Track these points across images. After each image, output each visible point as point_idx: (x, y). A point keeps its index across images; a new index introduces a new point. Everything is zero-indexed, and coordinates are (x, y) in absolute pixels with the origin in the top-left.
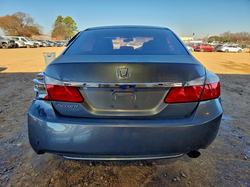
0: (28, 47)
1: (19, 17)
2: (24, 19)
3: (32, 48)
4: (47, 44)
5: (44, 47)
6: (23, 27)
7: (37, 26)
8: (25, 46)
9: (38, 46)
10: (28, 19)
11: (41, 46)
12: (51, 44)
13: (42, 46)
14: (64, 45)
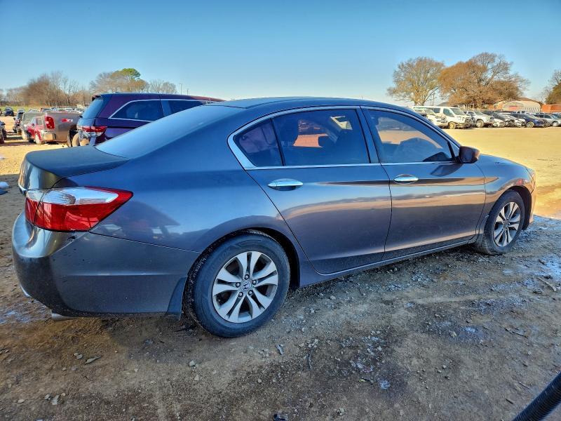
0: (451, 126)
1: (479, 64)
2: (489, 66)
3: (460, 128)
4: (506, 120)
5: (493, 127)
6: (483, 83)
7: (513, 79)
8: (447, 124)
9: (479, 124)
10: (499, 65)
11: (486, 125)
12: (516, 121)
13: (490, 124)
14: (555, 124)
